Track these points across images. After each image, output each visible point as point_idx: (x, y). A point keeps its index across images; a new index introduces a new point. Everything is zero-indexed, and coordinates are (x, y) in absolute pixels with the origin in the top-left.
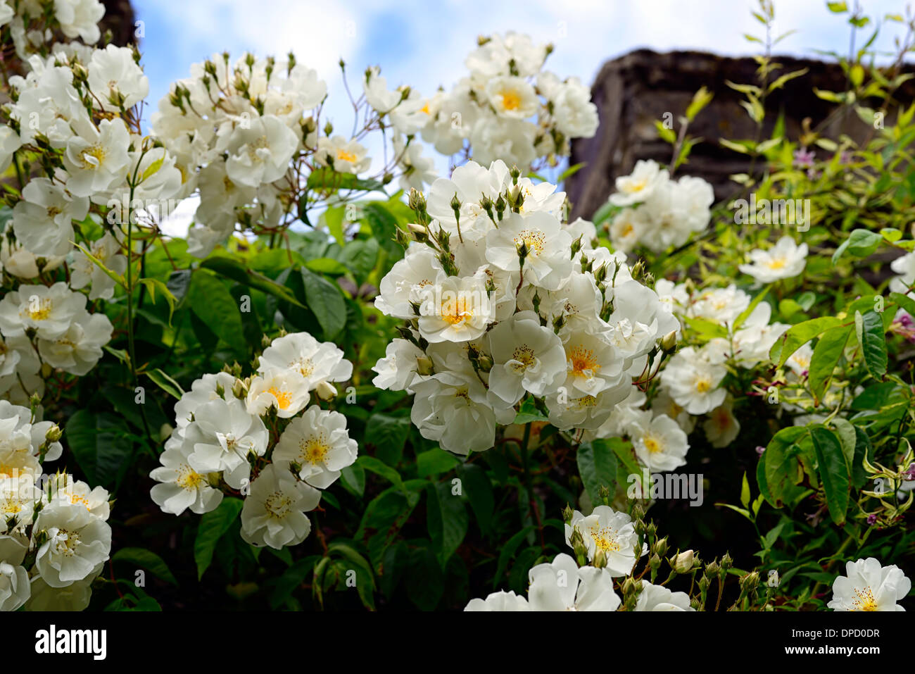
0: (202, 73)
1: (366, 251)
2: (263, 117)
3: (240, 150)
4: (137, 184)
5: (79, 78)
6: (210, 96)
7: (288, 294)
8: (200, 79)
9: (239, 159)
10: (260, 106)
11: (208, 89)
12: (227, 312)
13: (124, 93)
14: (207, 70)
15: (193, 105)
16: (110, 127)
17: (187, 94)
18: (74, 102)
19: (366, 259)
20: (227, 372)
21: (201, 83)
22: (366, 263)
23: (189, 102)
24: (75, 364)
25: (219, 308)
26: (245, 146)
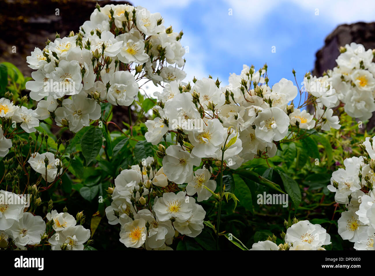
0: (240, 85)
1: (290, 150)
2: (272, 108)
3: (261, 123)
4: (225, 150)
5: (196, 98)
6: (244, 96)
7: (277, 187)
8: (239, 88)
9: (262, 129)
10: (270, 102)
11: (244, 93)
12: (245, 193)
13: (215, 103)
14: (242, 84)
15: (235, 100)
16: (213, 123)
17: (232, 95)
18: (196, 112)
19: (290, 154)
20: (270, 240)
21: (240, 90)
22: (290, 156)
23: (233, 99)
24: (191, 232)
25: (241, 192)
26: (264, 122)
